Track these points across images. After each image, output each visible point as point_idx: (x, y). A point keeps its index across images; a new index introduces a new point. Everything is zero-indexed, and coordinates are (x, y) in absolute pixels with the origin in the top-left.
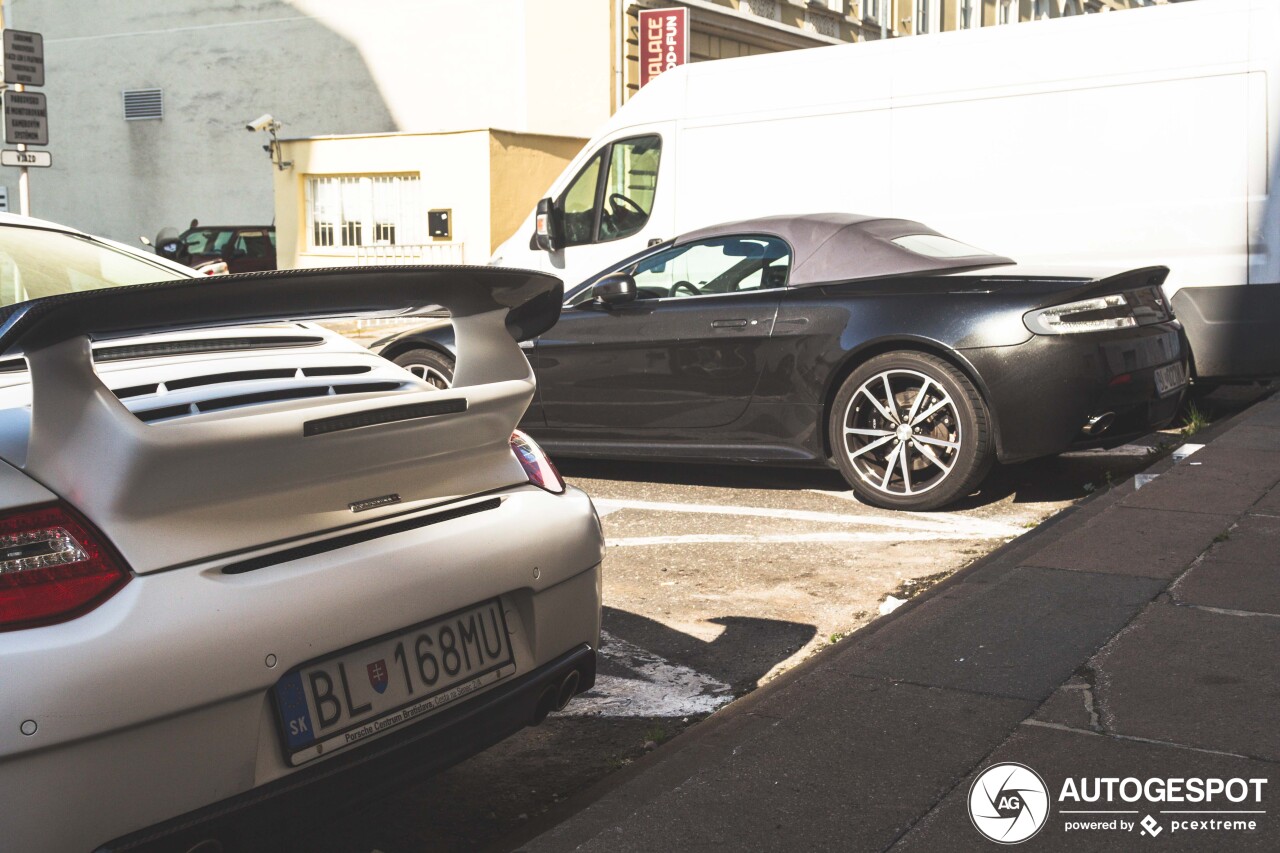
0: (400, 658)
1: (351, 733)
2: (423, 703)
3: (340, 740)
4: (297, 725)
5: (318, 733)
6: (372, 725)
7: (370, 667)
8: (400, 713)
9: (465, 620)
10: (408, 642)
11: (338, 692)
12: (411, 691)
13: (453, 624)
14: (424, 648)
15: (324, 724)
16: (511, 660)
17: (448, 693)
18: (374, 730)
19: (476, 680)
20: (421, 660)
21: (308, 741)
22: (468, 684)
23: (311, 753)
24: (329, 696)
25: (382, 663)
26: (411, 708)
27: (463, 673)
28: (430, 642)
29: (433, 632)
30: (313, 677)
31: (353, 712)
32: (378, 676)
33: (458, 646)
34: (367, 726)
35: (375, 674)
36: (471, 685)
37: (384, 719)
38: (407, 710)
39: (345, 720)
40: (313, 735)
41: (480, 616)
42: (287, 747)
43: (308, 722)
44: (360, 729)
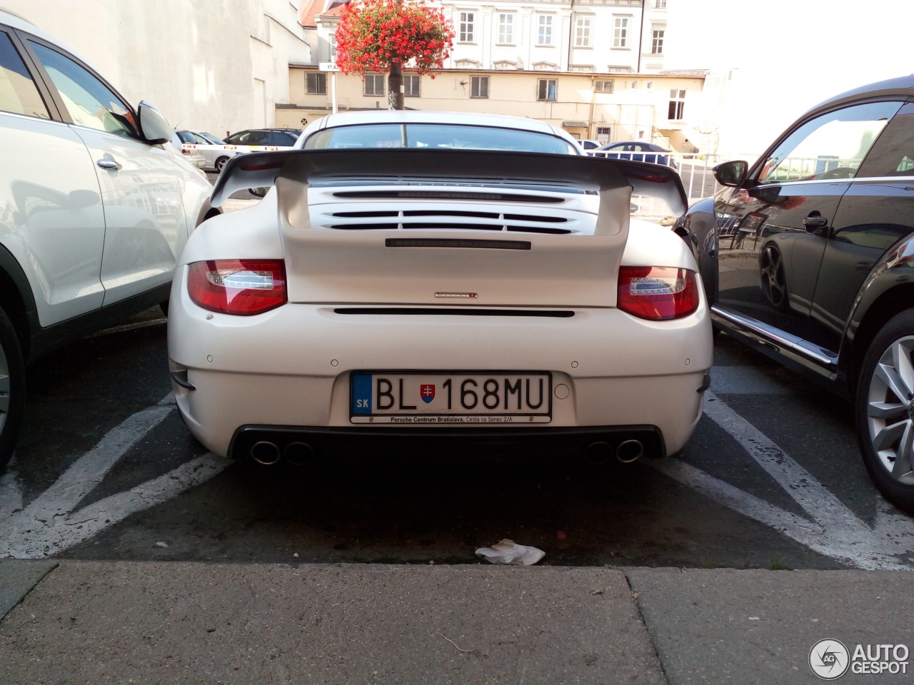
0: (447, 387)
1: (395, 417)
2: (455, 417)
3: (388, 419)
4: (362, 403)
5: (374, 410)
6: (412, 418)
7: (423, 387)
8: (436, 418)
9: (513, 380)
10: (457, 381)
11: (395, 393)
12: (450, 407)
13: (501, 380)
14: (469, 387)
15: (379, 407)
16: (550, 414)
17: (480, 418)
18: (413, 421)
19: (507, 417)
20: (464, 393)
21: (367, 412)
22: (499, 417)
23: (365, 419)
24: (388, 394)
25: (432, 387)
26: (446, 417)
27: (500, 409)
28: (475, 384)
29: (481, 380)
30: (380, 381)
31: (402, 407)
32: (428, 393)
33: (501, 393)
34: (409, 418)
35: (426, 391)
36: (503, 419)
37: (423, 417)
38: (442, 417)
39: (396, 408)
40: (371, 411)
41: (528, 381)
42: (353, 412)
43: (370, 403)
44: (403, 418)
